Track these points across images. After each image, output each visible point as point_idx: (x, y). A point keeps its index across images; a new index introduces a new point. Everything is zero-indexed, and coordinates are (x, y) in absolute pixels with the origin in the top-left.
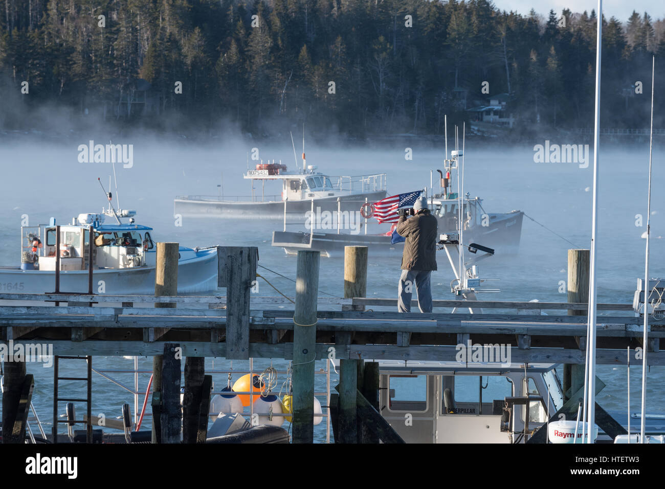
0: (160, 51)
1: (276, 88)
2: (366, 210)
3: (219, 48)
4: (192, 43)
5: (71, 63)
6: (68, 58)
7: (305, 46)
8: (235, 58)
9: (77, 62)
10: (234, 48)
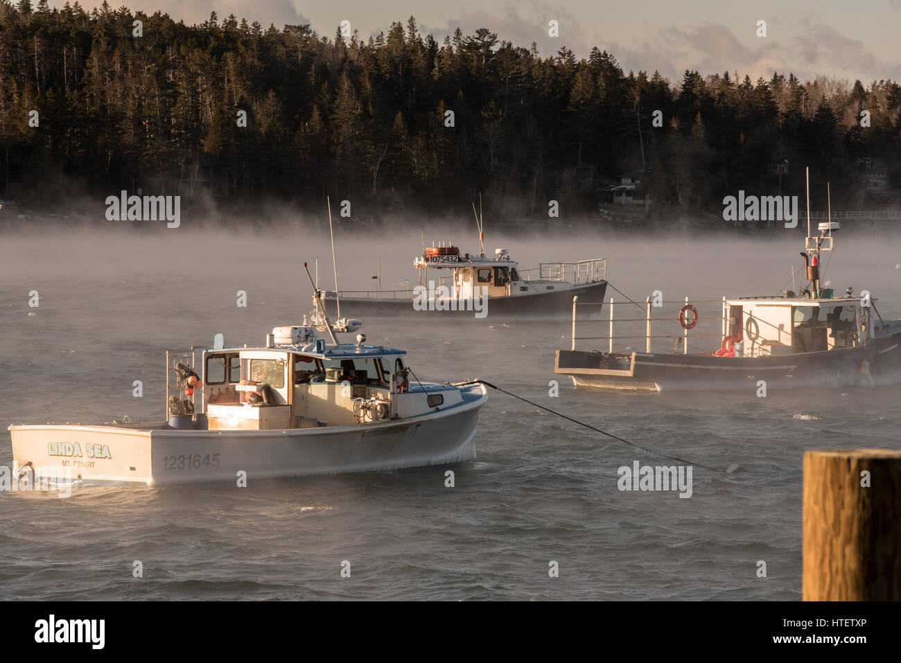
0: (229, 118)
1: (368, 164)
2: (686, 316)
3: (297, 116)
4: (266, 110)
5: (119, 132)
6: (117, 126)
7: (400, 113)
8: (318, 127)
9: (127, 131)
10: (316, 114)
